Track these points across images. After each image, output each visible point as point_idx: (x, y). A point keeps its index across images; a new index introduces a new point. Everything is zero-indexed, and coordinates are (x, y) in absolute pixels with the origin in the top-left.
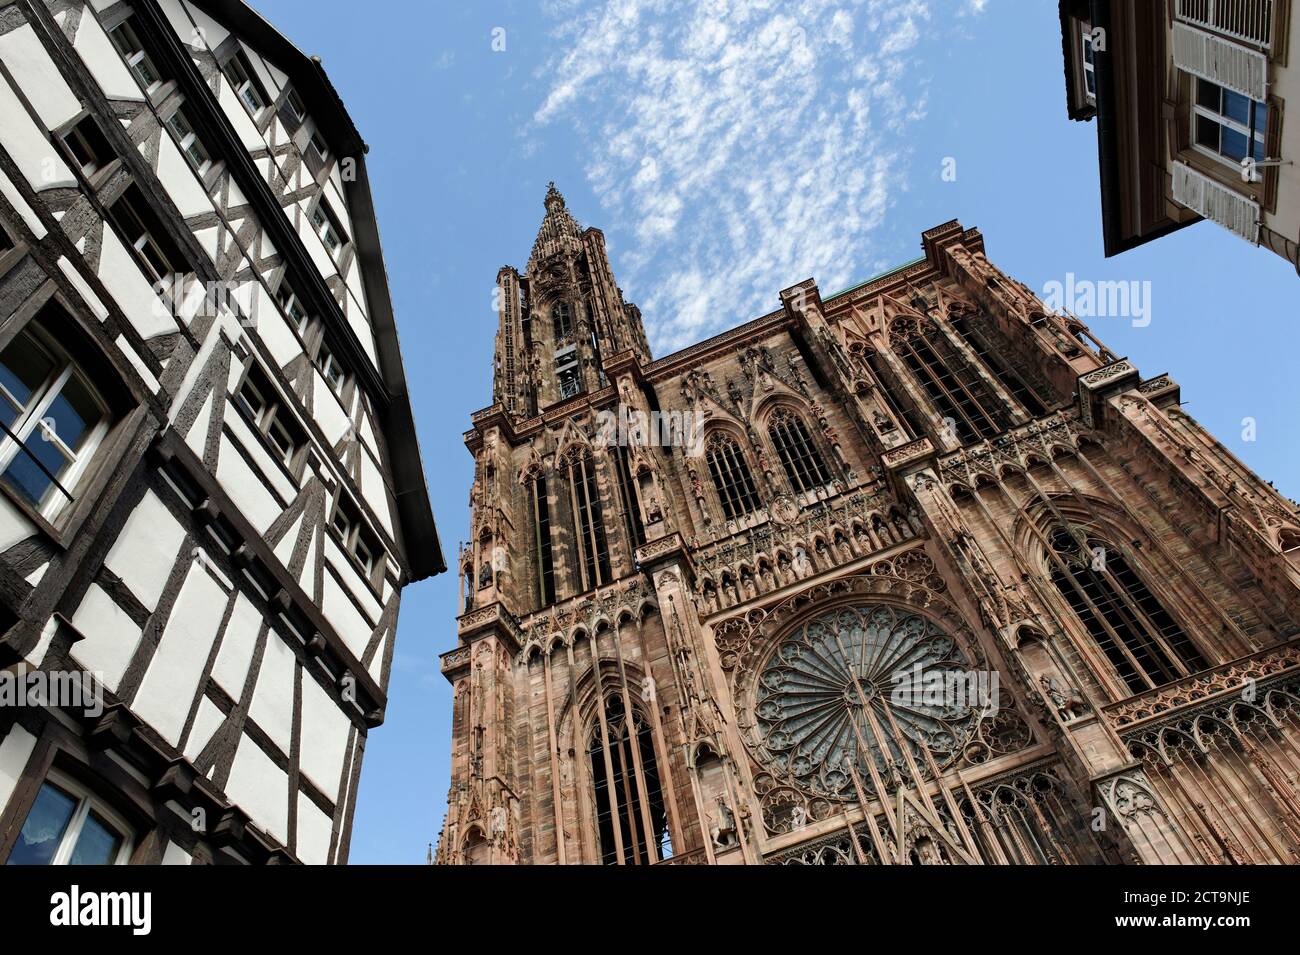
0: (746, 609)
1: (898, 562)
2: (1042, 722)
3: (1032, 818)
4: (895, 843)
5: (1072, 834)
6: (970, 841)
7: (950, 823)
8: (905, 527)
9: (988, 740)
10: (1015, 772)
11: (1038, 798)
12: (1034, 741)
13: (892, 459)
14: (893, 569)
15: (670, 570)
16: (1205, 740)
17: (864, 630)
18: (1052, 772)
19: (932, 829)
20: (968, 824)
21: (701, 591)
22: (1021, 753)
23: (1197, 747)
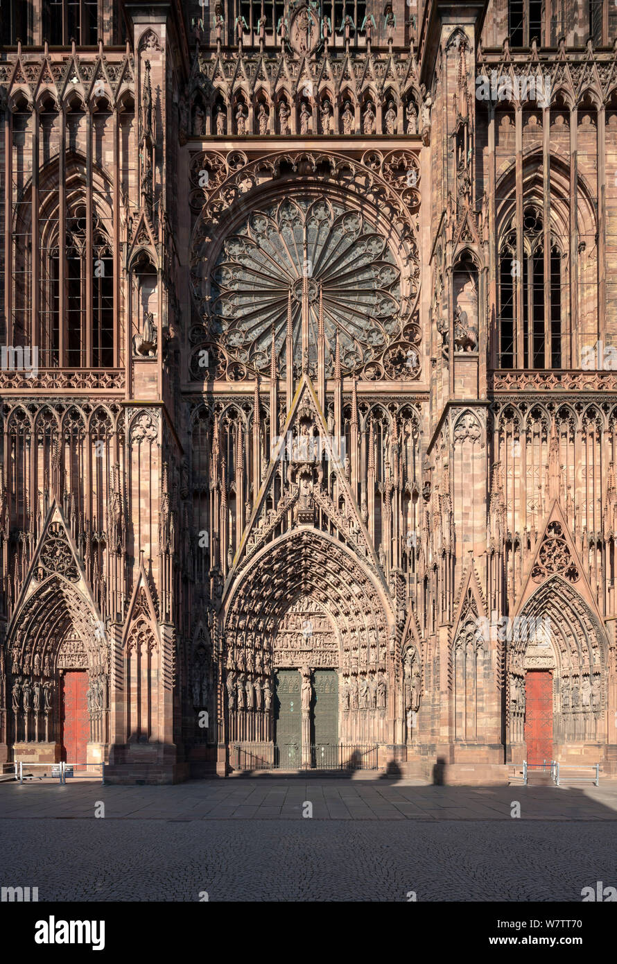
1: (389, 160)
4: (285, 417)
5: (409, 456)
6: (339, 434)
8: (412, 119)
9: (385, 365)
10: (393, 396)
11: (399, 422)
12: (418, 378)
16: (529, 421)
17: (330, 231)
18: (418, 406)
20: (342, 423)
22: (404, 384)
23: (521, 425)
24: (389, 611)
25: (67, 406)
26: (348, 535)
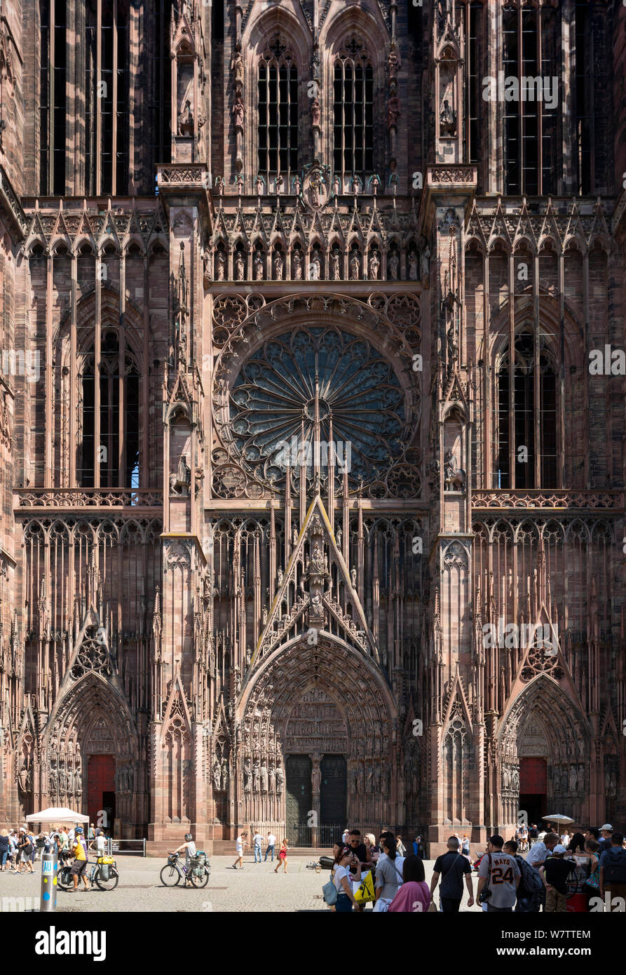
0: (248, 289)
1: (393, 302)
2: (431, 485)
3: (390, 546)
4: (299, 532)
5: (411, 564)
6: (347, 547)
7: (340, 532)
8: (414, 265)
9: (389, 484)
10: (396, 512)
11: (401, 535)
12: (419, 497)
13: (435, 178)
14: (386, 307)
15: (188, 210)
16: (520, 535)
17: (340, 355)
18: (419, 521)
19: (326, 531)
20: (350, 535)
21: (213, 250)
22: (406, 501)
23: (513, 538)
24: (391, 705)
25: (102, 520)
26: (355, 638)
